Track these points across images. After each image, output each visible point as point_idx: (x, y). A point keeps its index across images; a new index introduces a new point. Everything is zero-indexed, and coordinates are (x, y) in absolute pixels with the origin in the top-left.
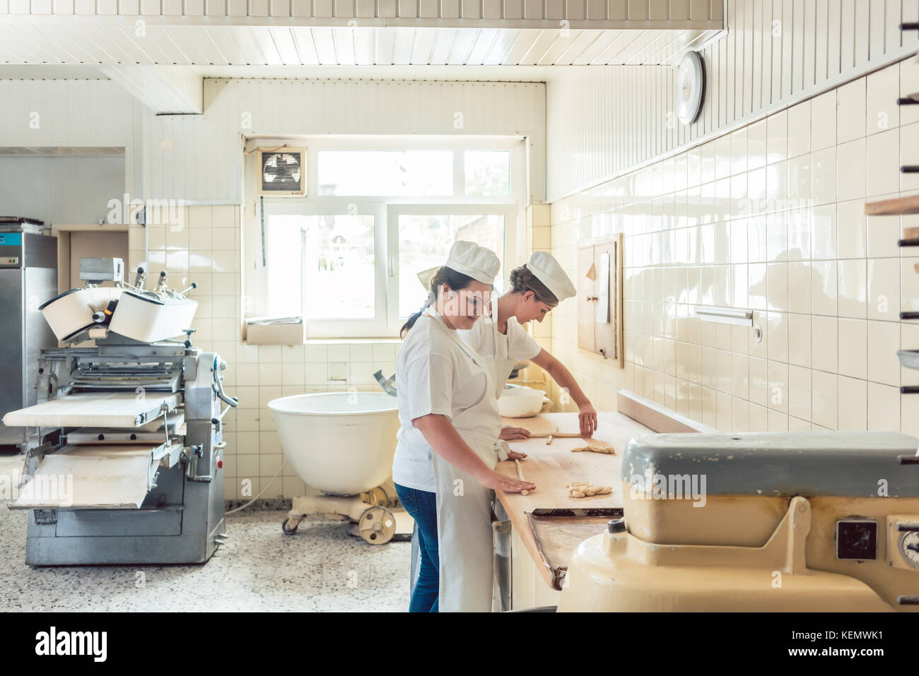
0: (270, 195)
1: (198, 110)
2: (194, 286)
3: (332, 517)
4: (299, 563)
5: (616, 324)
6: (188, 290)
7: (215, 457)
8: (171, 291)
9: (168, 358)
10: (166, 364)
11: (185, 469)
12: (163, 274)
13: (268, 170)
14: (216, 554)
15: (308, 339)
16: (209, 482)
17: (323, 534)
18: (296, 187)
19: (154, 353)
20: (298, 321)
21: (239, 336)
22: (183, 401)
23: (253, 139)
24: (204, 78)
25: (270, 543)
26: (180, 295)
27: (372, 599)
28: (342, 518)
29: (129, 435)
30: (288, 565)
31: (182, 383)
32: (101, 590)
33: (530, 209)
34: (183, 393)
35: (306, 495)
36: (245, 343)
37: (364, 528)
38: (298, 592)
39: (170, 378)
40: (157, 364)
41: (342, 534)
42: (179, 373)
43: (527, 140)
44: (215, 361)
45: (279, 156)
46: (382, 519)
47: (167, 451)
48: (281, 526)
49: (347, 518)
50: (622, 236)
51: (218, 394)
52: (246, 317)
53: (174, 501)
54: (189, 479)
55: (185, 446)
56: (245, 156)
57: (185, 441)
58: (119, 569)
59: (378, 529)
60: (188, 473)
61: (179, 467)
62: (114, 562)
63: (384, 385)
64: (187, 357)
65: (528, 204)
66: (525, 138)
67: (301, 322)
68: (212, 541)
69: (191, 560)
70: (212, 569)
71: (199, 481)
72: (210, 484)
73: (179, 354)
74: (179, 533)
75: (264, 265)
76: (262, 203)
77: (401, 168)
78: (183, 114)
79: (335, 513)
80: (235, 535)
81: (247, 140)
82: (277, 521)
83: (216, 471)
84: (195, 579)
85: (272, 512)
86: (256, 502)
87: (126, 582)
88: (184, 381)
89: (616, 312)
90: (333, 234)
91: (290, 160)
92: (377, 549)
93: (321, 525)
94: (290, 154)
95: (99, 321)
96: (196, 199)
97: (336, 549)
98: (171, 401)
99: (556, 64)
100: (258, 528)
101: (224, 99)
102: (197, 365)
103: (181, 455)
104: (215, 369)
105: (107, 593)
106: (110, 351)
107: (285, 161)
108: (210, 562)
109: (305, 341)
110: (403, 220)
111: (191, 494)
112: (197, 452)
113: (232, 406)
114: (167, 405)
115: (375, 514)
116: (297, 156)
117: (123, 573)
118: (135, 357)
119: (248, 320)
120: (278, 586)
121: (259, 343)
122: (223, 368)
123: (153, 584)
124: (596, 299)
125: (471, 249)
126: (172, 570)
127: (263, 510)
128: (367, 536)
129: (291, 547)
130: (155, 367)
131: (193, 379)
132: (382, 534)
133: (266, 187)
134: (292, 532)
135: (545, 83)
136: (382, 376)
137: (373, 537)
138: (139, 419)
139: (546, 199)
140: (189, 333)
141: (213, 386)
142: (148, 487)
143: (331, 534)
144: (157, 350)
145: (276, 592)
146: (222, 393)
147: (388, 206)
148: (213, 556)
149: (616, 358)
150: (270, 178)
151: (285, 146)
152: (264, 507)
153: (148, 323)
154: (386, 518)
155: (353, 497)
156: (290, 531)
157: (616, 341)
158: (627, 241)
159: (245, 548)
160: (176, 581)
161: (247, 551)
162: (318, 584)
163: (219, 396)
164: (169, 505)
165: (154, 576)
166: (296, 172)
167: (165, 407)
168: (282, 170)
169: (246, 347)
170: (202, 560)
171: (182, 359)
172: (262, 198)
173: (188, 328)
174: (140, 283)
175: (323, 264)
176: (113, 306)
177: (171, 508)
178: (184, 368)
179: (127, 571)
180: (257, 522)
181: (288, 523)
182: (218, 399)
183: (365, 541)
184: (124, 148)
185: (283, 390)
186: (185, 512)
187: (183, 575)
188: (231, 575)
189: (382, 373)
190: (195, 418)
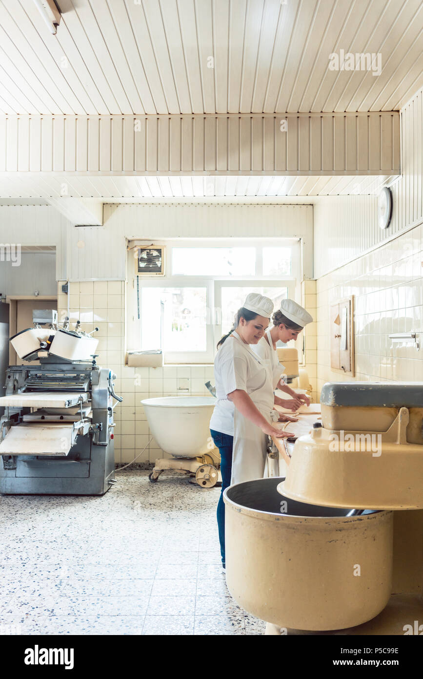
0: (143, 275)
1: (100, 223)
2: (97, 329)
3: (179, 472)
4: (159, 496)
5: (350, 350)
6: (92, 332)
7: (109, 432)
8: (83, 332)
9: (82, 372)
10: (81, 375)
11: (91, 437)
12: (78, 322)
13: (141, 260)
14: (109, 491)
15: (165, 364)
16: (106, 446)
17: (174, 482)
18: (158, 270)
19: (74, 368)
20: (159, 352)
21: (123, 362)
22: (91, 398)
23: (132, 241)
24: (104, 204)
25: (142, 486)
26: (89, 335)
27: (202, 514)
28: (185, 472)
29: (59, 416)
30: (153, 497)
31: (90, 387)
32: (43, 507)
33: (304, 282)
34: (91, 393)
35: (163, 458)
36: (127, 366)
37: (199, 478)
38: (159, 510)
39: (83, 383)
40: (76, 375)
41: (185, 482)
42: (89, 381)
43: (302, 240)
44: (110, 374)
45: (148, 251)
46: (210, 473)
47: (82, 425)
48: (148, 478)
49: (189, 472)
50: (353, 297)
51: (111, 394)
52: (127, 350)
53: (85, 457)
54: (95, 444)
55: (92, 424)
56: (128, 251)
57: (92, 421)
58: (53, 497)
59: (207, 478)
60: (94, 440)
61: (88, 437)
62: (50, 493)
63: (211, 391)
64: (93, 371)
65: (302, 280)
66: (300, 239)
67: (161, 353)
68: (107, 483)
69: (95, 493)
70: (107, 499)
71: (100, 445)
72: (106, 447)
73: (89, 369)
74: (88, 476)
75: (139, 318)
76: (138, 279)
77: (229, 263)
78: (91, 226)
79: (181, 469)
80: (120, 481)
81: (129, 241)
82: (145, 475)
83: (110, 440)
84: (98, 503)
85: (143, 471)
86: (132, 464)
87: (57, 503)
88: (91, 385)
89: (350, 343)
90: (182, 308)
91: (155, 253)
92: (207, 490)
93: (173, 478)
94: (155, 250)
95: (43, 347)
96: (98, 278)
97: (182, 490)
98: (85, 396)
99: (319, 194)
100: (134, 479)
101: (116, 217)
102: (99, 376)
103: (89, 429)
104: (110, 378)
105: (46, 508)
106: (49, 367)
107: (152, 254)
108: (106, 494)
109: (163, 365)
110: (224, 290)
111: (95, 452)
112: (99, 427)
113: (120, 401)
114: (82, 397)
115: (205, 469)
116: (159, 251)
117: (55, 499)
118: (63, 371)
119: (128, 352)
120: (147, 507)
121: (134, 366)
122: (114, 378)
123: (73, 504)
124: (340, 336)
125: (257, 298)
126: (84, 498)
127: (138, 469)
128: (200, 482)
129: (155, 488)
130: (74, 377)
131: (97, 384)
132: (210, 481)
133: (140, 270)
134: (154, 481)
135: (312, 205)
136: (210, 385)
137: (204, 483)
138: (67, 403)
139: (313, 277)
140: (94, 357)
141: (108, 388)
142: (72, 444)
143: (178, 482)
144: (76, 367)
145: (146, 510)
146: (113, 393)
147: (215, 281)
148: (107, 491)
149: (351, 371)
150: (142, 265)
151: (152, 245)
152: (138, 467)
153: (72, 349)
154: (212, 472)
155: (192, 459)
156: (154, 479)
157: (350, 361)
158: (356, 299)
159: (127, 488)
160: (86, 503)
161: (128, 490)
162: (171, 506)
163: (112, 395)
164: (82, 459)
165: (73, 501)
166: (159, 261)
167: (81, 399)
168: (150, 260)
169: (127, 368)
170: (102, 493)
171: (90, 372)
172: (138, 276)
173: (94, 354)
174: (67, 326)
175: (175, 327)
176: (51, 338)
177: (83, 461)
178: (91, 378)
179: (57, 498)
180: (133, 475)
181: (153, 475)
182: (111, 397)
183: (199, 485)
184: (55, 247)
185: (150, 394)
186: (91, 464)
187: (91, 500)
188: (119, 501)
189: (211, 383)
190: (97, 407)
